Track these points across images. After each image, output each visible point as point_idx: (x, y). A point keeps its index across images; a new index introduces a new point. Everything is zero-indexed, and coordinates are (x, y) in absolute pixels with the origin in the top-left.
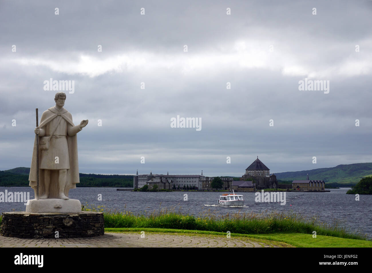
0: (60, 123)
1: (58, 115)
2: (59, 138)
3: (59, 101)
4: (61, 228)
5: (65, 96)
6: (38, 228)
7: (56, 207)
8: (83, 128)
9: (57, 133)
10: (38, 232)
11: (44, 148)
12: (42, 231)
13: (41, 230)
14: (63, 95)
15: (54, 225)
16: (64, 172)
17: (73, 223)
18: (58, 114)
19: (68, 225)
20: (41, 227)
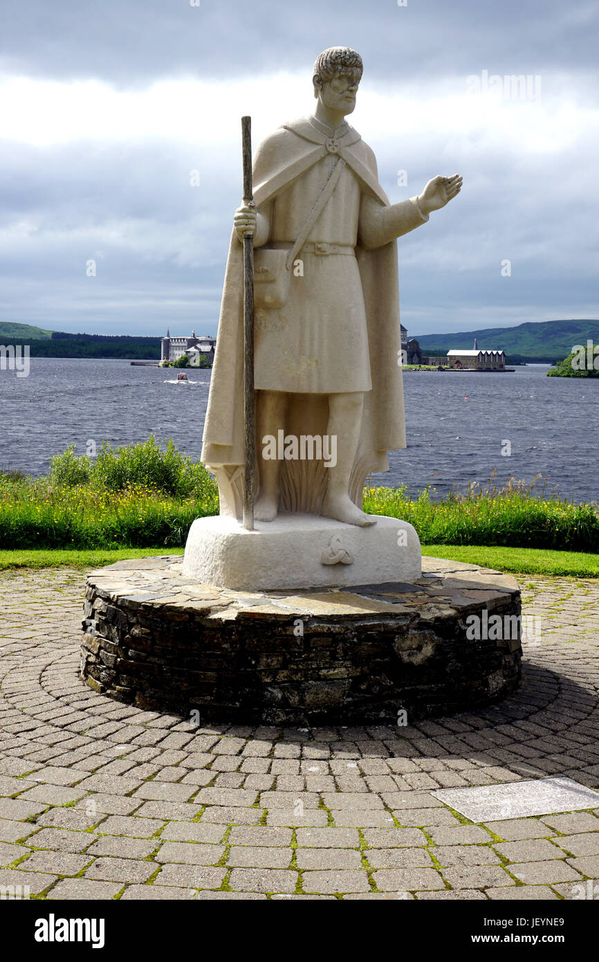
0: (334, 190)
1: (329, 154)
2: (332, 254)
3: (335, 88)
4: (384, 676)
5: (361, 67)
6: (282, 675)
7: (333, 559)
8: (432, 214)
9: (326, 235)
10: (280, 696)
11: (268, 299)
12: (302, 693)
13: (296, 686)
14: (352, 60)
15: (355, 663)
16: (355, 405)
17: (438, 648)
18: (330, 149)
19: (418, 659)
20: (296, 672)
